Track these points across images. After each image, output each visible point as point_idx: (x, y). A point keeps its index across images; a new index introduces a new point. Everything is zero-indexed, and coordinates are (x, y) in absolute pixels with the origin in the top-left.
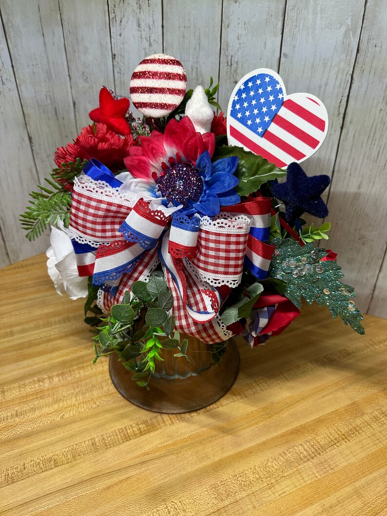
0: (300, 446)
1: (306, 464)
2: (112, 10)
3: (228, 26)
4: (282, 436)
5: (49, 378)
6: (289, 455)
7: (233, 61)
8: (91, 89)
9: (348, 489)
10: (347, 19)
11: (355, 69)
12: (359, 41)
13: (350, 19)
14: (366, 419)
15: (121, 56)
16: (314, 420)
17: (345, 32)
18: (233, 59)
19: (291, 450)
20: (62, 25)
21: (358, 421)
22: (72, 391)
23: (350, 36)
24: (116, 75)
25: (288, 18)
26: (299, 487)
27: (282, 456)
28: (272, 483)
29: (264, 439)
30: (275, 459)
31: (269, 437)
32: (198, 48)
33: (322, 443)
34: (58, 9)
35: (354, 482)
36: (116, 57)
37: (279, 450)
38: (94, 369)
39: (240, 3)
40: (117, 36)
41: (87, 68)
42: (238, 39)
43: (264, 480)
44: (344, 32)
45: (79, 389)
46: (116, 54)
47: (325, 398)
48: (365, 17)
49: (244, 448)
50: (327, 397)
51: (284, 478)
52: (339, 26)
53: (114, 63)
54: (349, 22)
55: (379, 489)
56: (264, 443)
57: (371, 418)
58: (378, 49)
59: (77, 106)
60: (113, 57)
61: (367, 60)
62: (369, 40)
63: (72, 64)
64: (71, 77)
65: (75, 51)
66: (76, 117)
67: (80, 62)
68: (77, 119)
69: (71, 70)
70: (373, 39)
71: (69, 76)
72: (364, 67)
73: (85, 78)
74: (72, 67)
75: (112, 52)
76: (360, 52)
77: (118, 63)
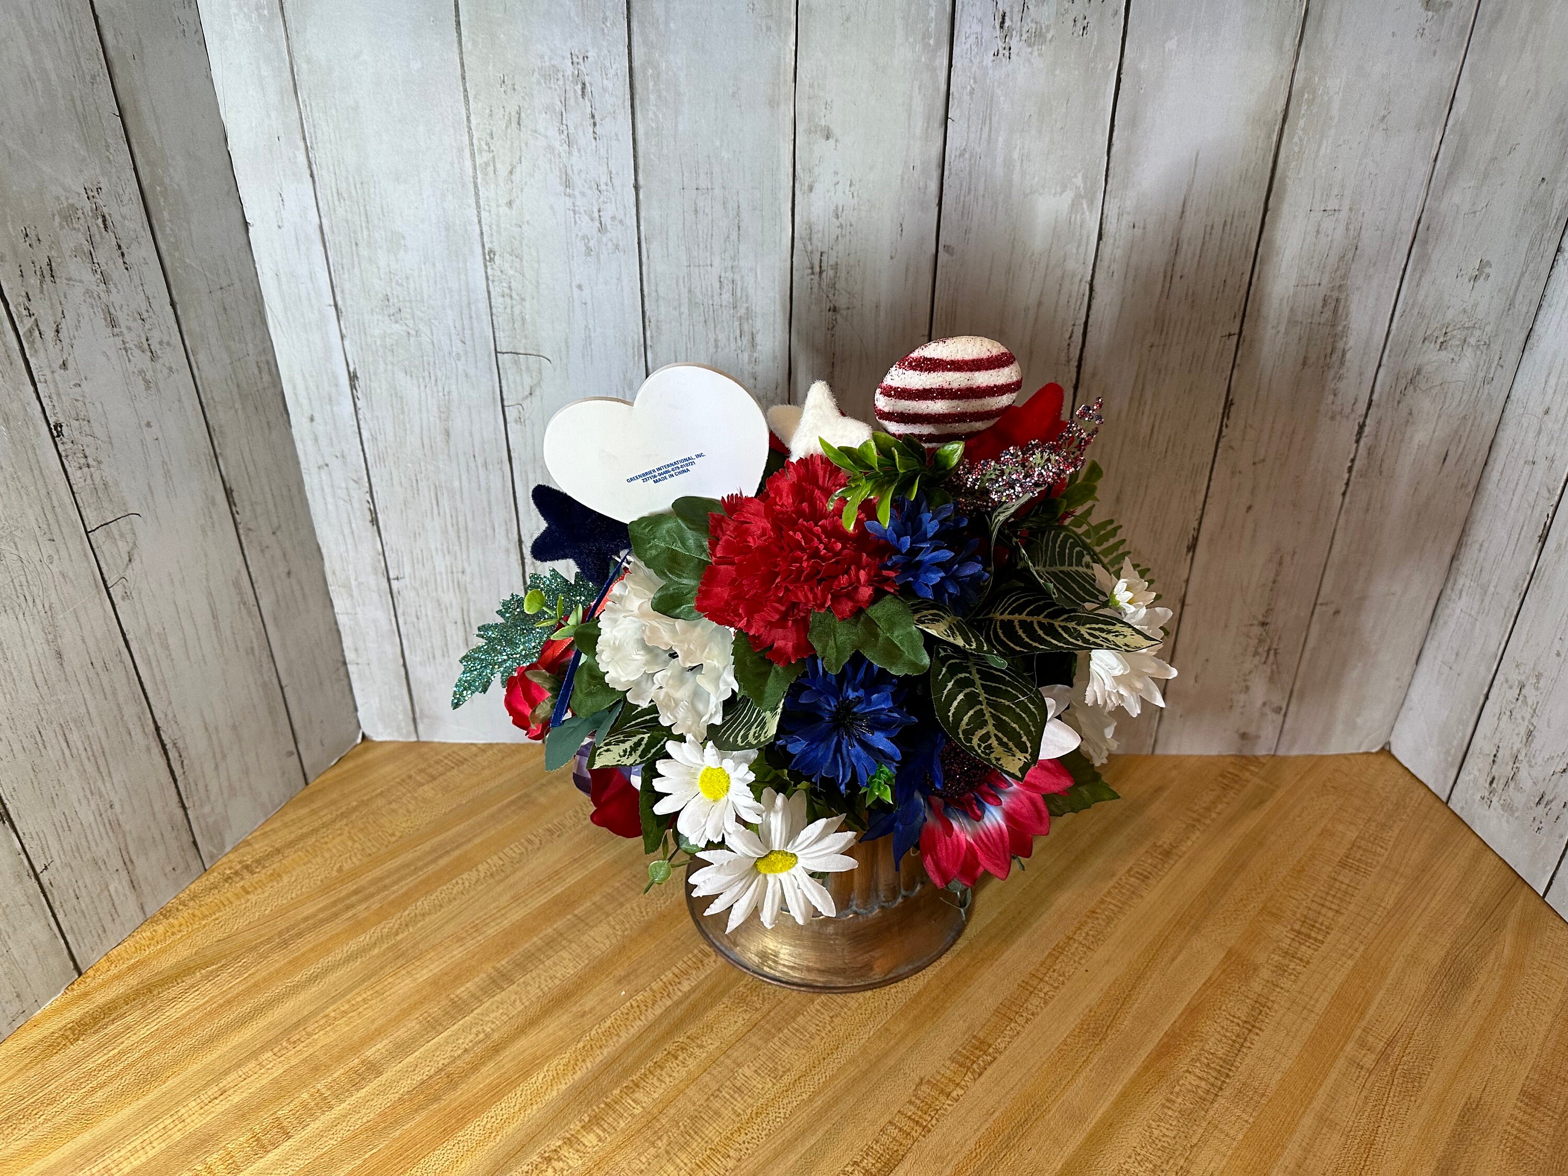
0: (1187, 1074)
1: (1216, 1105)
2: (483, 143)
3: (811, 189)
4: (1146, 1068)
5: (569, 1142)
6: (1179, 1100)
7: (824, 265)
8: (412, 339)
9: (1308, 1121)
10: (1076, 176)
11: (1097, 270)
12: (1101, 219)
13: (1080, 176)
14: (1266, 977)
15: (510, 254)
16: (1182, 1014)
17: (1073, 201)
18: (825, 258)
19: (1177, 1089)
20: (312, 176)
21: (1256, 986)
22: (652, 1151)
23: (1083, 209)
24: (497, 301)
25: (950, 174)
26: (1230, 1152)
27: (1169, 1108)
28: (1182, 1167)
29: (1119, 1088)
30: (1160, 1120)
31: (1125, 1081)
32: (734, 236)
33: (1220, 1053)
34: (299, 137)
35: (1309, 1103)
36: (497, 259)
37: (1157, 1099)
38: (667, 1080)
39: (837, 141)
40: (498, 206)
41: (401, 285)
42: (838, 218)
43: (1164, 1167)
44: (1070, 202)
45: (665, 1138)
46: (496, 249)
47: (1176, 961)
48: (1111, 172)
49: (1094, 1122)
50: (1180, 958)
51: (1195, 1149)
52: (1059, 190)
53: (490, 272)
54: (1079, 181)
55: (1352, 1098)
56: (1124, 1095)
57: (1273, 972)
58: (1138, 232)
59: (361, 383)
60: (488, 258)
61: (1119, 253)
62: (1120, 216)
63: (346, 276)
64: (343, 310)
65: (356, 244)
66: (360, 412)
67: (376, 270)
68: (360, 417)
69: (342, 292)
70: (1129, 213)
71: (333, 308)
72: (1114, 267)
73: (391, 311)
74: (347, 286)
75: (483, 246)
76: (1104, 239)
77: (502, 271)
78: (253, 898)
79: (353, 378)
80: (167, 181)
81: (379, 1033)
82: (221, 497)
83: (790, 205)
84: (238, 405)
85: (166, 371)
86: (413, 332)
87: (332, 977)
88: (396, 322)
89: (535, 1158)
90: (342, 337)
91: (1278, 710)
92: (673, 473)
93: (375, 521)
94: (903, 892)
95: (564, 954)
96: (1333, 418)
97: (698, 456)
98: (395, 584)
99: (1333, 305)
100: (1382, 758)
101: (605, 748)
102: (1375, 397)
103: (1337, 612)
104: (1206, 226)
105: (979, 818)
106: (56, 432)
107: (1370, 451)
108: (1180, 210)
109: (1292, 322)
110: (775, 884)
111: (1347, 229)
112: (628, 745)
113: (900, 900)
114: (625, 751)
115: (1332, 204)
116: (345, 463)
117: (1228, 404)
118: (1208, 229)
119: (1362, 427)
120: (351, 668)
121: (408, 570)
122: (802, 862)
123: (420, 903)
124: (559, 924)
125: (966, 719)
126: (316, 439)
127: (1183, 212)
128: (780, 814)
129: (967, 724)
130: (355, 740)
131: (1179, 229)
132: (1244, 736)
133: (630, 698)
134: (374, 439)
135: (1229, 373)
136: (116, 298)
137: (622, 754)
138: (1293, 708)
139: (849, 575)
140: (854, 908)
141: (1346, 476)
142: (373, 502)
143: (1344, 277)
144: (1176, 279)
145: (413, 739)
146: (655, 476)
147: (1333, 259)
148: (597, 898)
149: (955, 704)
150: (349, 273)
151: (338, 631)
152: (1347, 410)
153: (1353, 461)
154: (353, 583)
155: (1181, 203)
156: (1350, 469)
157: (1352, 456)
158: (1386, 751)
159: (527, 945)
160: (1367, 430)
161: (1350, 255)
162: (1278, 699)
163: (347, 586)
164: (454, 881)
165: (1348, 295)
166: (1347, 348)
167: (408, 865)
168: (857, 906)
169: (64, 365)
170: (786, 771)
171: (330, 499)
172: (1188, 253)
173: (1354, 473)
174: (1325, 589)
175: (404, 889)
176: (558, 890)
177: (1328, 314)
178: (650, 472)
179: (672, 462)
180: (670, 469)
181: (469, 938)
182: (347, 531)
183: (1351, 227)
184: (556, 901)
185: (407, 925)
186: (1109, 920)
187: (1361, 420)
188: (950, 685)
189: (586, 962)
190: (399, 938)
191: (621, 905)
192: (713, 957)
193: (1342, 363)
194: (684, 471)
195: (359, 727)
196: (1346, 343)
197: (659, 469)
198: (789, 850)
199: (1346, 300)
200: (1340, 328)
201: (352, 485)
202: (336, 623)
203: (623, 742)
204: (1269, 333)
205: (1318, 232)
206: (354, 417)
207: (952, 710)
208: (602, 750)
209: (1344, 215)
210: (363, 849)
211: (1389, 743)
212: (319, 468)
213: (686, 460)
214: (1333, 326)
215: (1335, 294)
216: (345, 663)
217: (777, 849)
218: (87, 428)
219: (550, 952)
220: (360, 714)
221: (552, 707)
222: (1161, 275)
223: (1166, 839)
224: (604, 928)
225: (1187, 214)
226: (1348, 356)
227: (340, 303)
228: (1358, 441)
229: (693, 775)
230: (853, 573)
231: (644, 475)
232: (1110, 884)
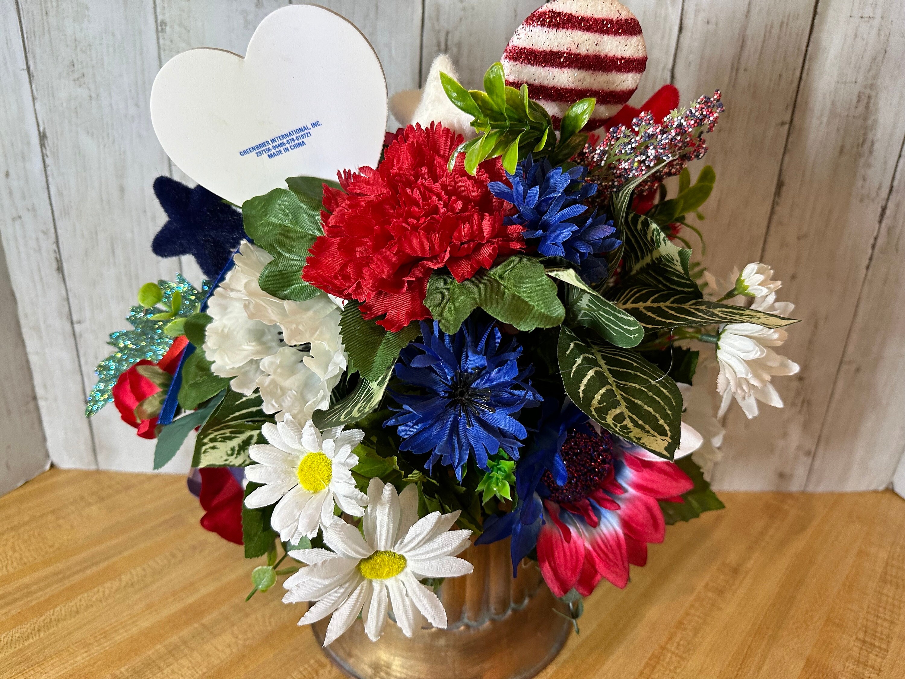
7: (449, 43)
8: (94, 102)
11: (677, 60)
12: (682, 14)
15: (180, 25)
18: (450, 37)
23: (667, 4)
32: (372, 15)
36: (168, 29)
41: (85, 52)
46: (168, 20)
53: (161, 42)
58: (711, 27)
59: (49, 142)
60: (160, 28)
61: (695, 45)
62: (697, 12)
63: (37, 42)
64: (35, 74)
65: (47, 13)
66: (49, 169)
67: (63, 37)
68: (49, 173)
69: (34, 57)
70: (704, 10)
71: (26, 72)
72: (692, 57)
73: (76, 75)
74: (38, 51)
75: (156, 17)
76: (684, 32)
77: (172, 41)
79: (43, 137)
86: (94, 95)
88: (80, 86)
90: (34, 99)
91: (808, 453)
92: (288, 146)
93: (60, 269)
94: (513, 605)
95: (184, 662)
96: (861, 200)
97: (315, 125)
98: (77, 327)
99: (866, 101)
100: (888, 495)
101: (211, 445)
102: (895, 184)
103: (858, 370)
104: (766, 25)
105: (595, 525)
107: (890, 231)
108: (746, 9)
109: (833, 114)
110: (381, 592)
111: (879, 34)
112: (236, 442)
113: (509, 612)
114: (233, 449)
115: (868, 12)
116: (35, 216)
117: (780, 185)
118: (769, 27)
119: (884, 209)
120: (42, 403)
121: (88, 314)
122: (411, 566)
123: (58, 609)
124: (185, 633)
125: (598, 397)
126: (11, 193)
127: (748, 12)
128: (387, 507)
129: (599, 403)
130: (43, 466)
131: (745, 27)
132: (781, 475)
133: (234, 386)
134: (60, 194)
135: (781, 157)
137: (230, 452)
138: (820, 452)
139: (471, 224)
140: (466, 620)
141: (870, 251)
142: (59, 252)
143: (875, 77)
144: (741, 71)
145: (93, 467)
146: (269, 150)
147: (867, 61)
148: (225, 608)
149: (585, 380)
150: (40, 40)
151: (29, 370)
152: (873, 194)
153: (876, 239)
154: (43, 326)
155: (747, 3)
156: (873, 246)
157: (875, 234)
158: (890, 490)
159: (149, 653)
160: (888, 212)
161: (880, 57)
162: (809, 444)
163: (36, 328)
164: (96, 589)
165: (877, 93)
166: (875, 139)
167: (57, 574)
168: (469, 618)
170: (396, 458)
171: (22, 249)
172: (751, 46)
173: (876, 250)
174: (851, 349)
175: (47, 596)
176: (191, 600)
177: (861, 108)
178: (263, 145)
179: (286, 132)
180: (285, 141)
181: (96, 644)
182: (37, 278)
183: (882, 33)
184: (185, 610)
185: (39, 631)
187: (884, 203)
188: (579, 361)
189: (204, 670)
190: (26, 643)
191: (247, 615)
192: (329, 667)
193: (871, 152)
194: (299, 145)
195: (47, 455)
196: (875, 135)
197: (273, 141)
198: (396, 550)
199: (876, 97)
200: (870, 122)
201: (41, 236)
202: (28, 362)
203: (230, 438)
204: (815, 123)
205: (856, 36)
206: (44, 173)
207: (582, 386)
208: (207, 446)
209: (876, 22)
210: (21, 559)
211: (892, 483)
212: (13, 219)
213: (301, 130)
214: (866, 119)
215: (867, 91)
216: (35, 398)
217: (382, 549)
219: (171, 660)
220: (50, 444)
221: (162, 402)
222: (729, 67)
223: (732, 558)
224: (227, 637)
225: (752, 14)
226: (877, 146)
227: (32, 68)
228: (880, 222)
229: (292, 463)
230: (475, 221)
231: (260, 146)
232: (691, 599)
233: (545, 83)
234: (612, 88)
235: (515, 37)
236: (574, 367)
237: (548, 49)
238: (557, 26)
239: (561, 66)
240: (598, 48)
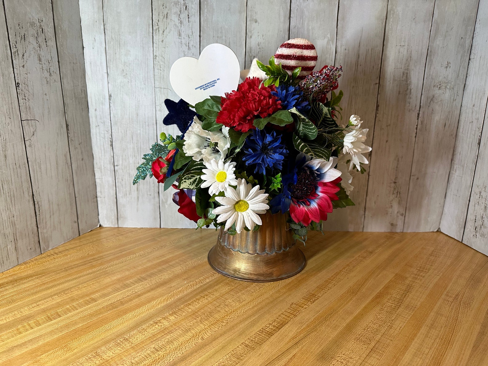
0: (387, 302)
1: (399, 310)
2: (156, 23)
3: (251, 37)
4: (372, 301)
5: (164, 318)
6: (386, 309)
8: (129, 84)
9: (432, 314)
10: (328, 34)
11: (335, 63)
12: (336, 47)
13: (329, 34)
14: (410, 280)
15: (162, 56)
16: (383, 288)
17: (327, 42)
19: (384, 306)
20: (105, 33)
21: (407, 282)
22: (195, 321)
23: (330, 44)
24: (156, 71)
25: (291, 33)
26: (406, 322)
27: (382, 311)
28: (389, 325)
29: (363, 306)
30: (379, 313)
31: (366, 304)
33: (398, 298)
34: (102, 21)
35: (432, 309)
36: (157, 58)
37: (378, 308)
38: (201, 303)
39: (259, 23)
40: (159, 42)
41: (128, 66)
42: (259, 46)
43: (383, 325)
44: (326, 42)
45: (200, 318)
46: (157, 55)
47: (378, 276)
48: (338, 33)
49: (356, 314)
50: (380, 275)
51: (394, 321)
52: (323, 38)
53: (155, 62)
54: (329, 36)
55: (447, 309)
56: (365, 307)
57: (412, 279)
58: (347, 51)
59: (112, 98)
60: (154, 58)
61: (342, 57)
62: (341, 46)
63: (111, 63)
64: (109, 74)
65: (116, 53)
66: (111, 108)
67: (120, 61)
68: (111, 109)
69: (110, 69)
70: (344, 46)
71: (107, 73)
72: (341, 62)
73: (124, 74)
74: (111, 66)
75: (153, 54)
76: (337, 53)
77: (158, 62)
78: (57, 260)
79: (110, 96)
80: (62, 26)
81: (97, 291)
82: (65, 126)
83: (245, 42)
84: (74, 100)
85: (53, 81)
86: (130, 81)
87: (82, 278)
88: (125, 78)
89: (151, 322)
90: (108, 83)
91: (402, 215)
92: (210, 86)
93: (112, 145)
94: (283, 249)
95: (165, 273)
96: (409, 111)
97: (218, 79)
98: (116, 168)
99: (406, 75)
100: (438, 233)
101: (184, 180)
102: (421, 105)
103: (418, 179)
104: (366, 50)
105: (309, 205)
106: (17, 85)
107: (422, 122)
108: (358, 45)
109: (394, 80)
111: (408, 51)
112: (192, 180)
113: (282, 251)
114: (191, 183)
115: (403, 44)
116: (104, 125)
117: (378, 106)
118: (367, 50)
119: (419, 114)
120: (99, 199)
121: (121, 162)
122: (251, 207)
123: (115, 261)
124: (164, 267)
126: (96, 117)
127: (359, 45)
128: (243, 185)
129: (305, 151)
130: (97, 225)
131: (359, 51)
132: (392, 225)
133: (193, 158)
134: (114, 117)
135: (377, 96)
136: (42, 53)
138: (407, 214)
139: (266, 100)
141: (415, 131)
142: (112, 139)
143: (408, 66)
144: (359, 66)
145: (117, 226)
146: (204, 88)
147: (404, 60)
148: (177, 261)
149: (301, 146)
150: (112, 63)
151: (96, 185)
152: (413, 109)
153: (417, 125)
154: (103, 167)
155: (359, 43)
156: (417, 129)
157: (417, 124)
158: (439, 231)
159: (152, 271)
160: (420, 115)
161: (409, 60)
162: (402, 211)
163: (100, 168)
164: (127, 257)
165: (410, 72)
166: (411, 88)
167: (112, 253)
168: (267, 251)
169: (23, 66)
170: (245, 172)
171: (98, 138)
172: (362, 58)
173: (418, 130)
174: (413, 170)
175: (110, 259)
176: (164, 259)
177: (405, 78)
178: (202, 86)
179: (210, 82)
180: (209, 85)
181: (131, 270)
182: (102, 148)
183: (409, 51)
184: (162, 262)
185: (110, 267)
186: (354, 267)
187: (418, 112)
188: (299, 141)
189: (173, 275)
190: (106, 270)
191: (185, 262)
192: (217, 274)
193: (410, 93)
194: (213, 86)
195: (99, 222)
196: (411, 87)
197: (205, 85)
198: (246, 200)
199: (409, 73)
200: (409, 82)
201: (106, 132)
202: (95, 182)
203: (190, 179)
204: (388, 83)
205: (399, 52)
206: (109, 109)
209: (406, 47)
210: (97, 250)
211: (439, 228)
212: (96, 127)
213: (214, 81)
214: (407, 81)
215: (406, 71)
216: (97, 197)
217: (242, 199)
218: (27, 88)
219: (160, 273)
220: (100, 217)
221: (167, 169)
222: (355, 65)
223: (370, 249)
224: (180, 267)
225: (361, 46)
226: (412, 91)
227: (109, 72)
228: (418, 119)
229: (214, 175)
230: (267, 100)
231: (201, 87)
232: (353, 259)
233: (287, 65)
234: (307, 66)
235: (277, 51)
236: (298, 142)
237: (287, 54)
238: (290, 47)
239: (291, 59)
240: (302, 53)
